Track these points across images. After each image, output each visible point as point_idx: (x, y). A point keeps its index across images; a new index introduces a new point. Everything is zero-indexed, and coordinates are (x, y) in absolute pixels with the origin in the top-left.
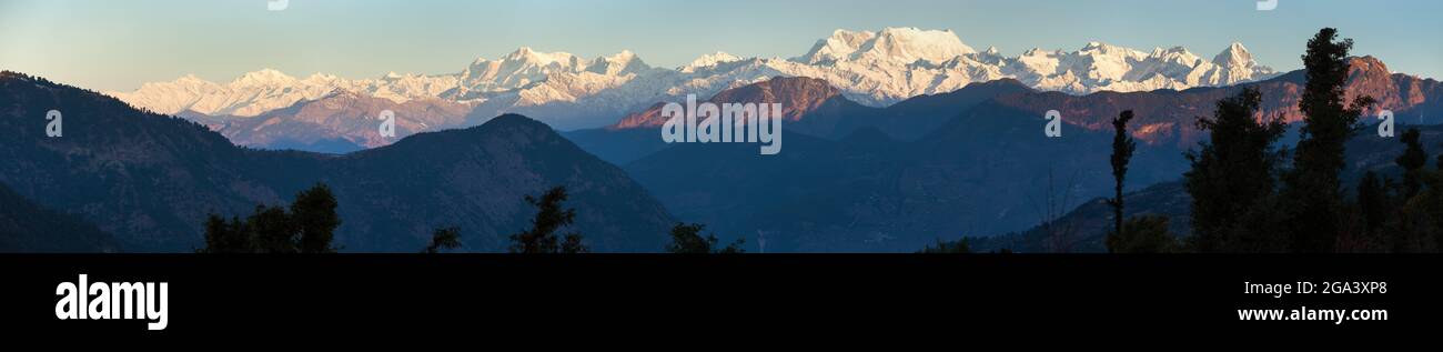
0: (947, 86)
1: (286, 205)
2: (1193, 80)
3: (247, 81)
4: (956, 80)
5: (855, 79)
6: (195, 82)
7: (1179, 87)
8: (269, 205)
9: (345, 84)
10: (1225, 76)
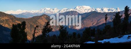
0: (89, 12)
1: (21, 23)
2: (114, 11)
3: (17, 11)
4: (90, 11)
5: (79, 11)
6: (12, 11)
7: (112, 12)
8: (19, 23)
9: (27, 11)
10: (117, 11)
